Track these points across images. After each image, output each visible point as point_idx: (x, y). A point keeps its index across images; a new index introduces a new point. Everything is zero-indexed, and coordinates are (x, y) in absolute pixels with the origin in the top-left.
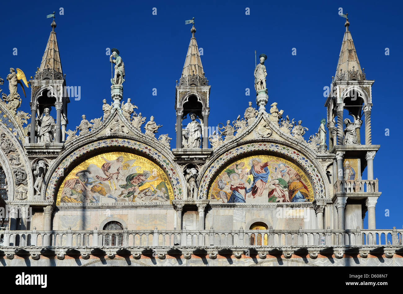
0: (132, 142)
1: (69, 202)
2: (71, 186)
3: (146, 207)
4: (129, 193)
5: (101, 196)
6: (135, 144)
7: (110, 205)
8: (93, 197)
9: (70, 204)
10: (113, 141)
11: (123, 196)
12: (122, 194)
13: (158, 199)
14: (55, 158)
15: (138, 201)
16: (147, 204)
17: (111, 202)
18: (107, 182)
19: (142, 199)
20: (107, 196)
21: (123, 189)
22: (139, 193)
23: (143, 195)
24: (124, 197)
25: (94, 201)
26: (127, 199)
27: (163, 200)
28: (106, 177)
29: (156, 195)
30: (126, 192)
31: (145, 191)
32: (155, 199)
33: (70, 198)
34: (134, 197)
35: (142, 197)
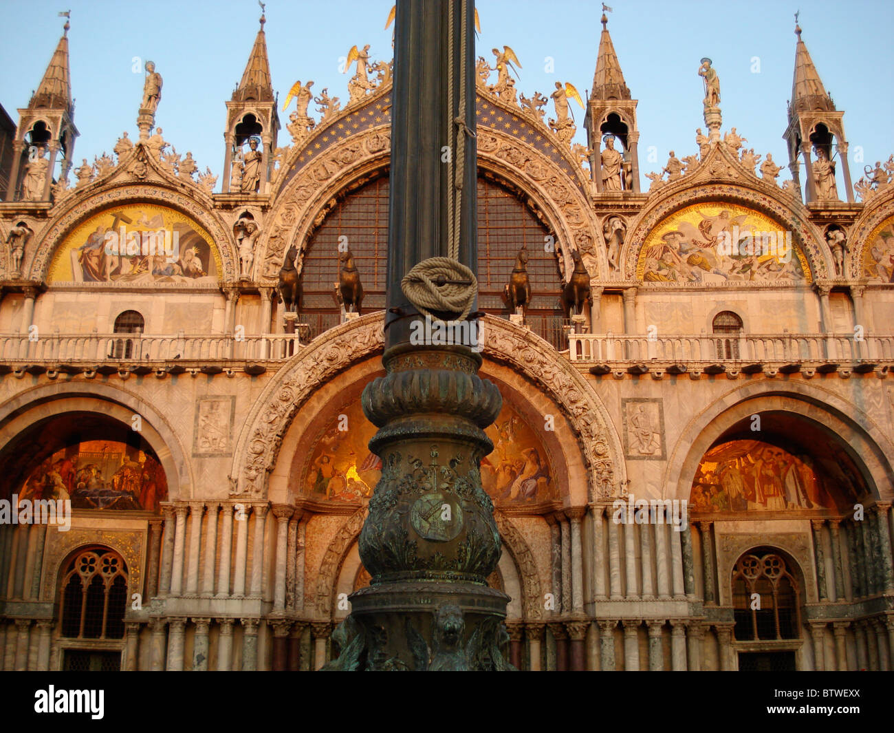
0: (744, 190)
1: (657, 280)
2: (657, 256)
3: (772, 288)
4: (744, 267)
5: (703, 272)
6: (748, 193)
7: (719, 285)
8: (692, 273)
9: (658, 284)
10: (714, 188)
11: (736, 271)
12: (734, 268)
13: (787, 277)
14: (635, 214)
15: (759, 280)
16: (773, 284)
17: (719, 281)
18: (709, 250)
19: (765, 276)
20: (712, 271)
21: (735, 261)
22: (759, 267)
23: (765, 270)
24: (738, 273)
25: (694, 279)
26: (742, 275)
27: (796, 278)
28: (707, 242)
29: (784, 270)
30: (740, 265)
31: (767, 264)
32: (783, 276)
33: (658, 274)
34: (752, 273)
35: (764, 274)
